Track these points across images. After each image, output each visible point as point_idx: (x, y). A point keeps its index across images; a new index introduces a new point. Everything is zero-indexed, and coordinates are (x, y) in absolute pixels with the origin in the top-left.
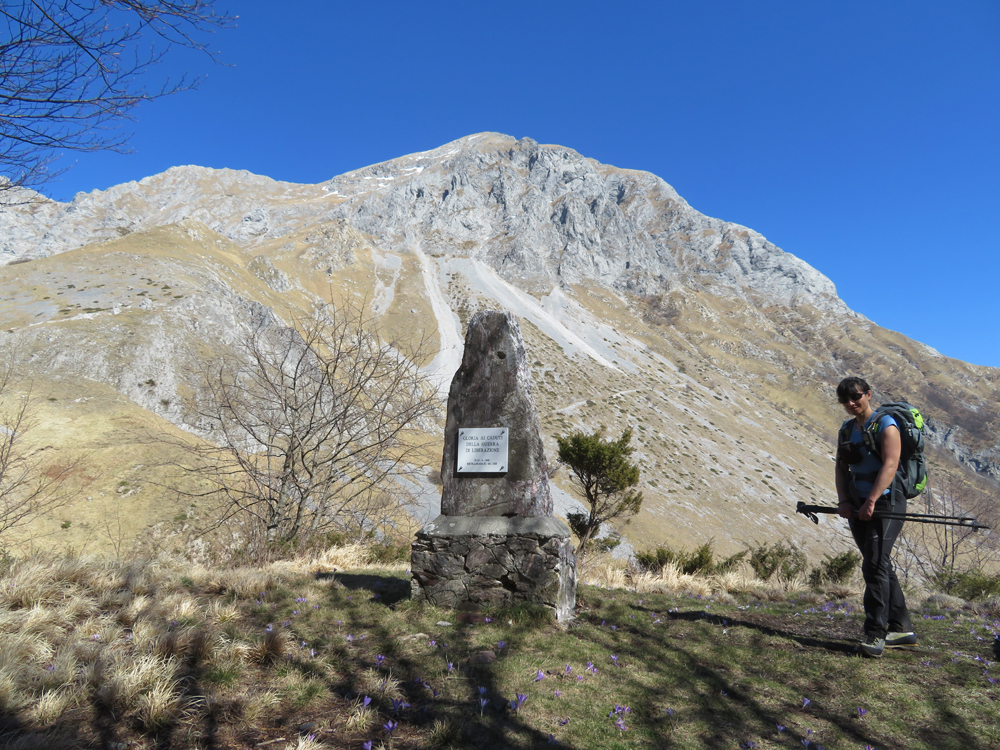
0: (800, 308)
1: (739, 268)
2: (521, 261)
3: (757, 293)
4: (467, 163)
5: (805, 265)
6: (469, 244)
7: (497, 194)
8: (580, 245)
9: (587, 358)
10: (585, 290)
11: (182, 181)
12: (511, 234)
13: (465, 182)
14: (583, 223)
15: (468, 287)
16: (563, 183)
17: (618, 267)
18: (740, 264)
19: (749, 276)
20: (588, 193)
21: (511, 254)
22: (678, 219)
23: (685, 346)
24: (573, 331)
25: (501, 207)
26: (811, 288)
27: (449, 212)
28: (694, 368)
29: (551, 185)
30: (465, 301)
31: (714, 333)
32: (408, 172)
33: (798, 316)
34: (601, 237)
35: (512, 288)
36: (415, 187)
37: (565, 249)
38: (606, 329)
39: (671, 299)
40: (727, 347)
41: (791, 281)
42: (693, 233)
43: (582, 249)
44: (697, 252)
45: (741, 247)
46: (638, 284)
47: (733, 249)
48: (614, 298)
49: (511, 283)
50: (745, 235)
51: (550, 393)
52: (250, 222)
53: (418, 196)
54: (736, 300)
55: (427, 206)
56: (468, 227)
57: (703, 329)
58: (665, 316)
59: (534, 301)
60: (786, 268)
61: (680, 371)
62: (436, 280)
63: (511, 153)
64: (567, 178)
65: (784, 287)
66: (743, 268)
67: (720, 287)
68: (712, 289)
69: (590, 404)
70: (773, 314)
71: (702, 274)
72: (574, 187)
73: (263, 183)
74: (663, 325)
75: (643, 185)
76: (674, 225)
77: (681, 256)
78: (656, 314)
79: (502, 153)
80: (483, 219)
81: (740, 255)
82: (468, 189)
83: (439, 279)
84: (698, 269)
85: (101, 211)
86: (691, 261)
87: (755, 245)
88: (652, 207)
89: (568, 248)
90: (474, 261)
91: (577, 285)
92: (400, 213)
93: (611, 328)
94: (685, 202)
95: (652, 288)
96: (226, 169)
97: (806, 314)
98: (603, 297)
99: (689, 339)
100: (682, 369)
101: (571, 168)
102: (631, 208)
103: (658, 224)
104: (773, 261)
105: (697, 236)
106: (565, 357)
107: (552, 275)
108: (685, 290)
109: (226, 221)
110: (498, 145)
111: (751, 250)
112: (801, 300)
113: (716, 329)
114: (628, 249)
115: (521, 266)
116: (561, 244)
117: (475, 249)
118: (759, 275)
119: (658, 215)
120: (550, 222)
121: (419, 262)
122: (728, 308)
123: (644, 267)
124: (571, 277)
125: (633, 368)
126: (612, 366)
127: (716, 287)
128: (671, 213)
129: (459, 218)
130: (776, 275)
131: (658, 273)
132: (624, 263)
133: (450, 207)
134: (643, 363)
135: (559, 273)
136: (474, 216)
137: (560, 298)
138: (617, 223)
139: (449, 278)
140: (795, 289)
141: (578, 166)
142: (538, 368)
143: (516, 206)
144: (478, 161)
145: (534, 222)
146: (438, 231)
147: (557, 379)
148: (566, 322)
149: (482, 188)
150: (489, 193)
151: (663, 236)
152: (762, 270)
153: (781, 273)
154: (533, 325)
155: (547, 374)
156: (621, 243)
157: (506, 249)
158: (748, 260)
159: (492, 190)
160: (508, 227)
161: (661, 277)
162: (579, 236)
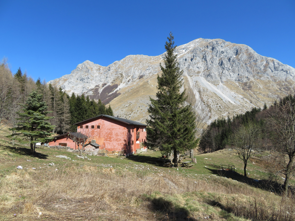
0: (288, 81)
1: (270, 70)
2: (212, 77)
3: (275, 77)
4: (197, 50)
5: (291, 67)
6: (199, 72)
7: (204, 58)
8: (226, 71)
9: (228, 101)
10: (228, 82)
11: (129, 60)
12: (209, 69)
13: (196, 56)
14: (227, 64)
15: (200, 85)
16: (221, 54)
17: (236, 75)
18: (271, 69)
19: (273, 73)
20: (228, 56)
21: (209, 75)
22: (253, 58)
23: (253, 96)
24: (225, 94)
25: (206, 62)
26: (292, 74)
27: (193, 64)
28: (254, 102)
29: (218, 55)
30: (200, 89)
31: (261, 91)
32: (181, 52)
33: (287, 83)
34: (232, 68)
35: (210, 84)
36: (185, 58)
37: (222, 72)
38: (233, 93)
39: (250, 83)
40: (264, 95)
41: (286, 73)
42: (257, 62)
43: (227, 71)
44: (258, 67)
45: (271, 64)
46: (241, 79)
47: (269, 65)
48: (235, 84)
49: (209, 82)
50: (273, 61)
51: (220, 111)
52: (148, 70)
53: (185, 60)
54: (268, 81)
55: (188, 63)
56: (198, 68)
57: (258, 91)
58: (248, 87)
59: (215, 87)
60: (284, 69)
61: (250, 103)
62: (192, 83)
63: (207, 46)
64: (222, 53)
65: (284, 75)
66: (272, 70)
67: (264, 77)
68: (262, 78)
69: (229, 113)
70: (279, 84)
71: (259, 74)
72: (224, 55)
73: (146, 57)
74: (247, 90)
75: (243, 49)
76: (252, 60)
77: (254, 69)
78: (245, 88)
79: (205, 46)
80: (202, 66)
81: (271, 67)
82: (198, 58)
83: (193, 83)
84: (258, 73)
85: (115, 70)
86: (256, 70)
87: (276, 63)
88: (246, 56)
89: (223, 72)
90: (200, 77)
91: (226, 81)
92: (182, 66)
93: (234, 92)
94: (256, 52)
95: (245, 80)
96: (138, 55)
97: (289, 83)
98: (232, 84)
99: (254, 93)
100: (251, 102)
101: (223, 50)
102: (240, 56)
103: (247, 60)
104: (281, 68)
105: (259, 63)
106: (223, 102)
107: (219, 79)
108: (254, 79)
109: (142, 70)
110: (204, 44)
111: (274, 65)
112: (288, 79)
113: (261, 90)
114: (239, 70)
115: (212, 78)
116: (221, 71)
117: (200, 73)
118: (276, 72)
119: (247, 58)
120: (218, 65)
121: (188, 79)
122: (265, 84)
123: (243, 75)
124: (224, 79)
125: (239, 103)
126: (234, 103)
127: (263, 78)
128: (251, 57)
129: (196, 66)
130: (281, 72)
131: (246, 76)
132: (237, 74)
133: (193, 63)
134: (241, 102)
135: (221, 79)
136: (199, 65)
137: (222, 85)
138: (236, 64)
139: (195, 82)
140: (287, 76)
141: (225, 49)
142: (217, 105)
143: (210, 61)
144: (199, 50)
145: (214, 66)
146: (191, 69)
147: (222, 108)
148: (223, 92)
149: (201, 57)
150: (203, 58)
151: (249, 63)
152: (277, 71)
153: (283, 71)
154: (216, 94)
155: (219, 106)
156: (237, 69)
157: (208, 73)
158: (273, 68)
159: (203, 57)
160: (208, 67)
161: (247, 77)
162: (226, 68)
